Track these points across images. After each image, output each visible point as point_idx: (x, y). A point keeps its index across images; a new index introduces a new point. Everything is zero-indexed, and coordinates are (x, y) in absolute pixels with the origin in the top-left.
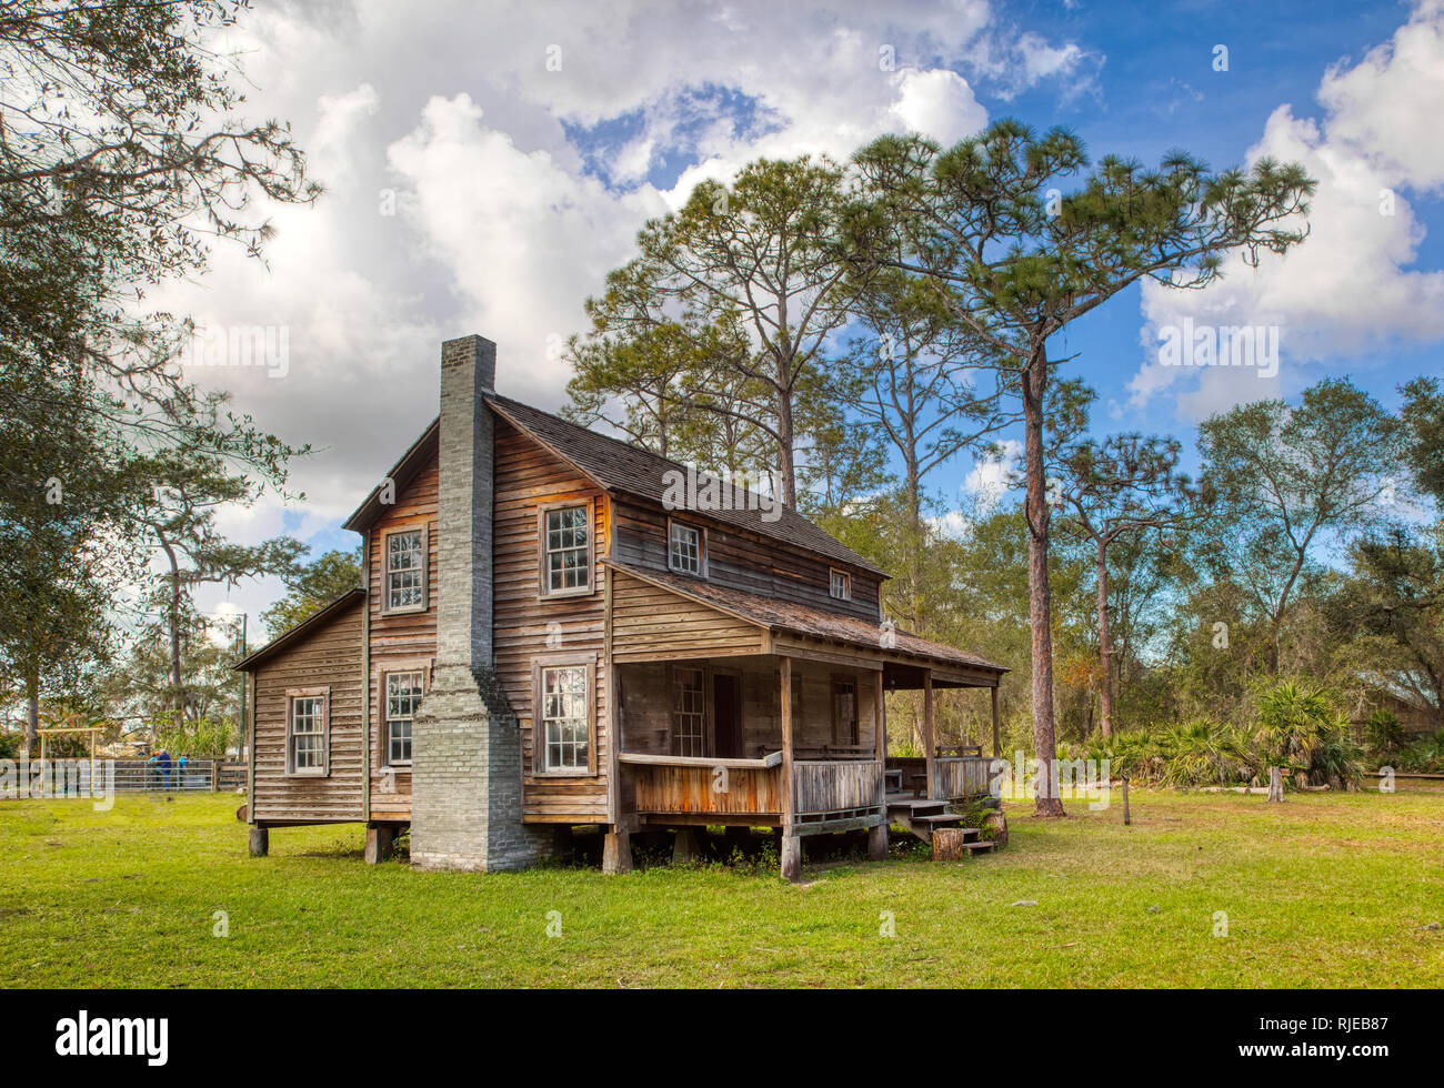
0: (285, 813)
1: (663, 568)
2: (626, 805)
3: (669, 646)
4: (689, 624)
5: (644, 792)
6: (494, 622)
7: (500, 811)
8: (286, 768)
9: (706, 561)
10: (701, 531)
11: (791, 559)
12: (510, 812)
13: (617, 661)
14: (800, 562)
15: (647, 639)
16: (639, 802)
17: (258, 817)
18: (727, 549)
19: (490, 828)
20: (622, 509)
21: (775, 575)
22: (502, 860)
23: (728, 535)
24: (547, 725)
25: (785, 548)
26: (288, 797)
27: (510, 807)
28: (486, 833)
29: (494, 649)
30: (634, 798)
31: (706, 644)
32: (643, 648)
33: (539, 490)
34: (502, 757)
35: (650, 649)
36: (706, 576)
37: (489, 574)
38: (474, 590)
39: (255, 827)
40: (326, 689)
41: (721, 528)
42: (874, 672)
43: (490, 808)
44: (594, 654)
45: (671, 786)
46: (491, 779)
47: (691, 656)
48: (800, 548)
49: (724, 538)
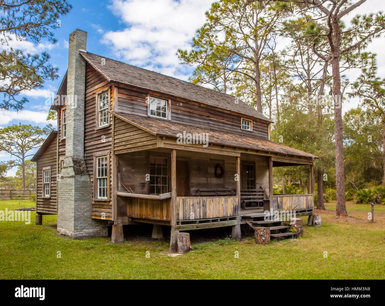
0: (43, 210)
1: (145, 115)
2: (121, 213)
3: (129, 146)
4: (136, 136)
5: (129, 208)
6: (85, 140)
7: (80, 213)
8: (42, 195)
9: (170, 113)
10: (168, 101)
11: (219, 114)
12: (86, 214)
13: (115, 153)
14: (225, 115)
15: (124, 143)
16: (128, 212)
17: (38, 211)
18: (183, 109)
19: (75, 220)
20: (121, 91)
21: (210, 120)
22: (81, 233)
23: (183, 103)
24: (98, 180)
25: (215, 109)
26: (43, 204)
27: (86, 212)
28: (73, 222)
29: (85, 151)
30: (126, 211)
31: (140, 144)
32: (122, 147)
33: (97, 87)
34: (81, 192)
35: (125, 148)
36: (170, 119)
37: (83, 121)
38: (74, 127)
39: (37, 214)
40: (50, 167)
41: (178, 100)
42: (237, 157)
43: (75, 212)
44: (109, 151)
45: (137, 206)
46: (75, 201)
47: (136, 150)
48: (223, 109)
49: (181, 104)
